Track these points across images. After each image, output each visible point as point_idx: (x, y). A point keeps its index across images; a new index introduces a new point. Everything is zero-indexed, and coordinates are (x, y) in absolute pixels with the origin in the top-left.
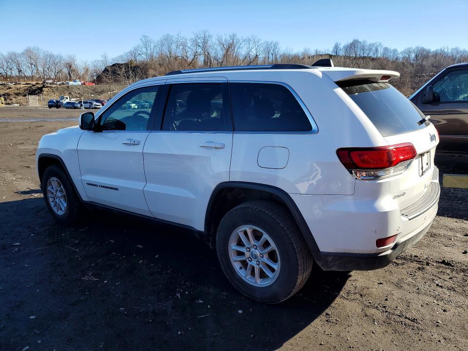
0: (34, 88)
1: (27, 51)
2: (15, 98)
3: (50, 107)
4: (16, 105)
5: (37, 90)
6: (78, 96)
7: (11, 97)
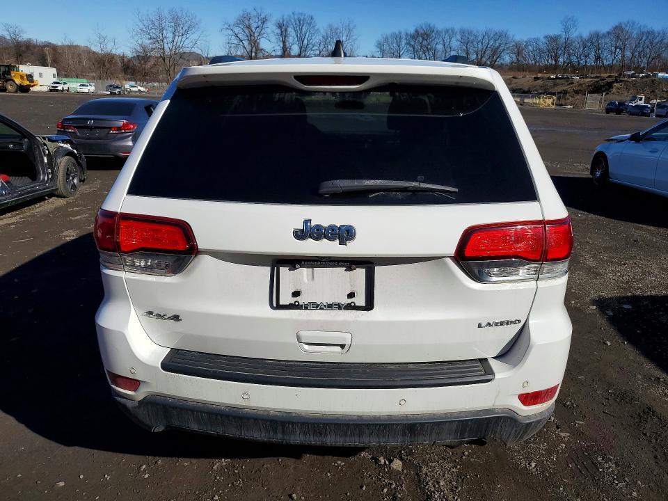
0: (602, 83)
1: (616, 28)
2: (573, 97)
3: (608, 111)
4: (569, 107)
5: (604, 86)
6: (665, 96)
7: (568, 96)
